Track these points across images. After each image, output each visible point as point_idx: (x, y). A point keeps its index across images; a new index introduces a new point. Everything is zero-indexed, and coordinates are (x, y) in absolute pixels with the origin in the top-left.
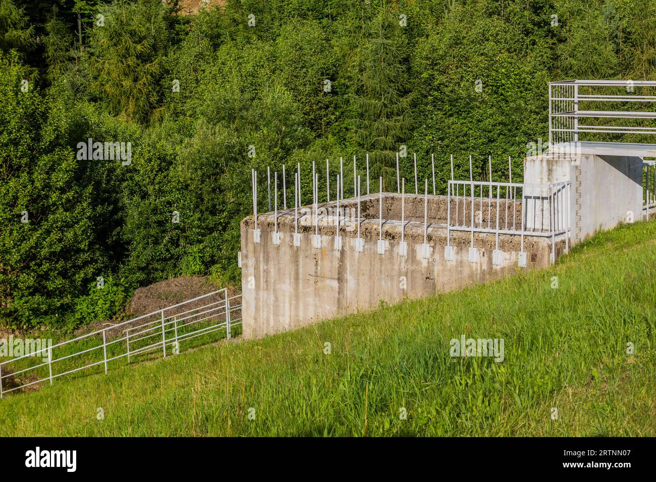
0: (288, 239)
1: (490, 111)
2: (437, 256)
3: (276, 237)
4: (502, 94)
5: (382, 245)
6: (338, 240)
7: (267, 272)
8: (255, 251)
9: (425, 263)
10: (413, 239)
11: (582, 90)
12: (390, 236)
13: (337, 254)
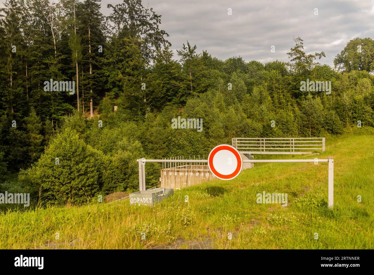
0: (173, 174)
1: (190, 148)
2: (210, 176)
3: (170, 174)
4: (192, 143)
5: (197, 174)
6: (186, 173)
7: (168, 182)
8: (165, 177)
9: (208, 177)
10: (205, 172)
11: (238, 140)
12: (199, 172)
13: (186, 177)
